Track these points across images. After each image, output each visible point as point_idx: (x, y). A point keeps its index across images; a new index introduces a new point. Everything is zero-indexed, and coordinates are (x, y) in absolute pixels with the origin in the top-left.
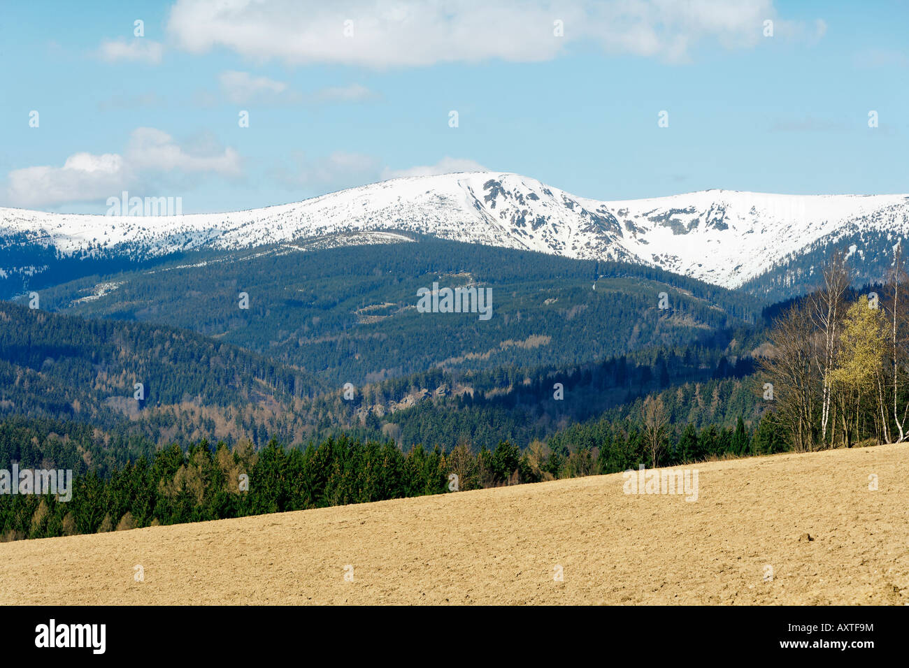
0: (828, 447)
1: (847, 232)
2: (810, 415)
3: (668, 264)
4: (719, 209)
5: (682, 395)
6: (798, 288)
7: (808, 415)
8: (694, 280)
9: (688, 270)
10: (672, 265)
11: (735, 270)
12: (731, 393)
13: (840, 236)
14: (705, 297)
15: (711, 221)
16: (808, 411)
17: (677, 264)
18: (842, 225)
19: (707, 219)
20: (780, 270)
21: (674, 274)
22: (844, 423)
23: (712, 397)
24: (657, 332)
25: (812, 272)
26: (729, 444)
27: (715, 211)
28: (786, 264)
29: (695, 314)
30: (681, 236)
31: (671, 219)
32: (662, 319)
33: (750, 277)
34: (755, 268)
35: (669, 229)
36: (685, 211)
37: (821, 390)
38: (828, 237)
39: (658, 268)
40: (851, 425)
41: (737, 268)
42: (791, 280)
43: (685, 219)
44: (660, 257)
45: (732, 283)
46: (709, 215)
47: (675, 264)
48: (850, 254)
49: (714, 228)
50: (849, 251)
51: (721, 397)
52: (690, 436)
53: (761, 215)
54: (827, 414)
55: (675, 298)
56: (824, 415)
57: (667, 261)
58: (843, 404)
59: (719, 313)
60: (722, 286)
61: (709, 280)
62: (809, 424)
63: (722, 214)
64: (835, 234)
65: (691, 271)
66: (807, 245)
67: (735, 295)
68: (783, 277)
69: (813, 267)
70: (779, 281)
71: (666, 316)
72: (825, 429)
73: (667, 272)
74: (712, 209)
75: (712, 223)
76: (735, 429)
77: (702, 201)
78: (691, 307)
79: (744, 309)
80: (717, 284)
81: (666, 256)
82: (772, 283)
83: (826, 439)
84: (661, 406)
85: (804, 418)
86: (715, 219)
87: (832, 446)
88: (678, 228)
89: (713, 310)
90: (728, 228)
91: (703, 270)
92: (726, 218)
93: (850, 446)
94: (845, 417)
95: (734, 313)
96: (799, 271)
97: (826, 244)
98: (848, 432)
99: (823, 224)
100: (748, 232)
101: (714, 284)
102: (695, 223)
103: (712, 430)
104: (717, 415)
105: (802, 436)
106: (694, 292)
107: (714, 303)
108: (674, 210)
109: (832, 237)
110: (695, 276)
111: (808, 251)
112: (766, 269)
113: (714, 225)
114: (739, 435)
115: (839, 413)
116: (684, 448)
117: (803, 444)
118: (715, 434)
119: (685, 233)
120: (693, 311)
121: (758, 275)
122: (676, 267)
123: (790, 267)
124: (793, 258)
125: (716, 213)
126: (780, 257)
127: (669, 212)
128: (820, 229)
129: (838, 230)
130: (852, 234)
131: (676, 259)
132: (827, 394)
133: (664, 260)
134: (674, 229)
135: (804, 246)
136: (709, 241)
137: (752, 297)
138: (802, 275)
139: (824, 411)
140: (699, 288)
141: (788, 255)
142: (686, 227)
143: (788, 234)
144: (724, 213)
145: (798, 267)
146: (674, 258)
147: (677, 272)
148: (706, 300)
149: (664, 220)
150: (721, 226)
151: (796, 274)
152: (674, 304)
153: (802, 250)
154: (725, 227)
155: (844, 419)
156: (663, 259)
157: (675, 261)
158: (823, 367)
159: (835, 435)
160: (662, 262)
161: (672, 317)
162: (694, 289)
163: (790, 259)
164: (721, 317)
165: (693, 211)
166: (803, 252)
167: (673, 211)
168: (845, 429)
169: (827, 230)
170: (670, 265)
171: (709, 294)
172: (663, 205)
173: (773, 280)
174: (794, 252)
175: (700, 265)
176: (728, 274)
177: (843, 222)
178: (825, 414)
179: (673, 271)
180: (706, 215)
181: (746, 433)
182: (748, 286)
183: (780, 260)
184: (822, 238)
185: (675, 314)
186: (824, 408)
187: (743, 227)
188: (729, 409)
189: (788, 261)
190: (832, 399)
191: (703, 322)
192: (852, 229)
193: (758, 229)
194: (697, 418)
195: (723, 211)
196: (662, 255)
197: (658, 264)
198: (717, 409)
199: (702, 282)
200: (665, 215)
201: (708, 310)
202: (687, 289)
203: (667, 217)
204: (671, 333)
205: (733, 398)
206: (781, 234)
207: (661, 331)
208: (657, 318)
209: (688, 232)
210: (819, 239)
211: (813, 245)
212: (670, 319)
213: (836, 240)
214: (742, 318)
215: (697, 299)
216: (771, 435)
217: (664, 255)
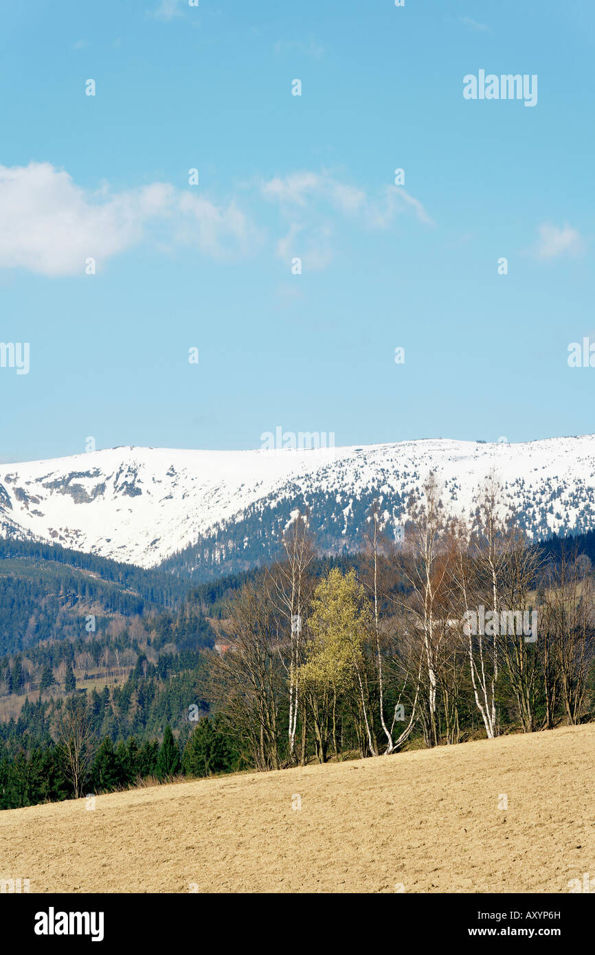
0: (297, 763)
1: (288, 495)
2: (274, 722)
3: (69, 539)
4: (129, 471)
5: (92, 702)
6: (229, 564)
7: (271, 722)
8: (102, 559)
9: (93, 547)
10: (74, 542)
11: (152, 545)
12: (153, 696)
13: (279, 499)
14: (116, 579)
15: (120, 486)
16: (270, 718)
17: (80, 540)
18: (280, 485)
19: (115, 483)
20: (206, 544)
21: (77, 552)
22: (317, 730)
23: (130, 703)
24: (58, 624)
25: (246, 544)
26: (155, 761)
27: (125, 473)
28: (214, 536)
29: (105, 600)
30: (84, 504)
31: (71, 484)
32: (64, 608)
33: (170, 553)
34: (176, 541)
35: (68, 497)
36: (87, 474)
37: (287, 690)
38: (264, 500)
39: (57, 546)
40: (326, 734)
41: (154, 542)
42: (221, 555)
43: (89, 484)
44: (59, 531)
45: (148, 561)
46: (117, 479)
47: (76, 539)
48: (292, 521)
49: (125, 493)
50: (290, 518)
51: (141, 702)
52: (107, 753)
53: (182, 477)
54: (295, 720)
55: (79, 581)
56: (291, 721)
57: (67, 536)
58: (315, 707)
59: (134, 598)
60: (137, 564)
61: (120, 558)
62: (273, 734)
63: (133, 477)
64: (272, 497)
65: (97, 548)
66: (239, 512)
67: (153, 576)
68: (210, 552)
69: (247, 539)
70: (206, 556)
71: (69, 604)
72: (293, 740)
73: (68, 550)
74: (121, 471)
75: (122, 488)
76: (161, 741)
77: (109, 461)
78: (100, 592)
79: (164, 593)
80: (130, 562)
81: (66, 530)
82: (198, 560)
83: (294, 752)
84: (67, 717)
85: (266, 727)
86: (126, 483)
87: (302, 760)
88: (79, 495)
89: (127, 594)
90: (141, 494)
91: (113, 546)
92: (139, 481)
93: (326, 761)
94: (318, 724)
95: (153, 597)
96: (231, 544)
97: (263, 509)
98: (323, 741)
99: (257, 485)
100: (167, 498)
101: (127, 562)
102: (101, 489)
103: (132, 744)
104: (136, 724)
105: (264, 749)
106: (102, 573)
107: (127, 586)
108: (75, 473)
109: (268, 501)
110: (102, 554)
111: (240, 518)
112: (190, 543)
113: (124, 490)
114: (167, 750)
115: (311, 718)
116: (100, 767)
117: (266, 760)
118: (136, 749)
119: (89, 501)
120: (102, 597)
121: (180, 550)
122: (79, 543)
123: (219, 540)
124: (222, 528)
125: (126, 476)
126: (206, 528)
127: (68, 476)
128: (255, 491)
129: (276, 492)
130: (293, 497)
131: (79, 533)
132: (294, 695)
133: (63, 536)
134: (74, 496)
135: (235, 513)
136: (118, 510)
137: (174, 576)
138: (233, 549)
139: (291, 717)
140: (108, 568)
141: (216, 525)
142: (89, 494)
143: (216, 498)
144: (136, 475)
145: (229, 539)
146: (76, 532)
147: (80, 550)
148: (117, 583)
149: (62, 487)
150: (133, 491)
151: (226, 548)
152: (79, 589)
153: (233, 518)
154: (138, 492)
155: (316, 726)
156: (63, 534)
157: (78, 536)
158: (287, 662)
159: (305, 747)
160: (61, 538)
161: (76, 606)
162: (102, 570)
163: (219, 530)
164: (137, 604)
165: (97, 473)
166: (234, 520)
167: (72, 475)
168: (319, 738)
169: (263, 492)
170: (72, 542)
171: (121, 575)
172: (61, 467)
173: (199, 556)
174: (223, 521)
175: (109, 541)
176: (143, 549)
177: (281, 482)
178: (293, 721)
179: (76, 548)
180: (113, 479)
181: (175, 745)
182: (168, 564)
183: (207, 532)
184: (257, 502)
185: (79, 601)
186: (291, 713)
187: (160, 491)
188: (151, 716)
189: (217, 532)
190: (300, 701)
191: (115, 610)
192: (294, 490)
193: (178, 493)
194: (111, 729)
195: (135, 473)
196: (61, 529)
197: (57, 540)
198: (136, 717)
199: (112, 561)
200: (64, 480)
201: (120, 594)
202: (94, 570)
203: (65, 482)
204: (75, 625)
205: (155, 703)
206: (207, 499)
207: (64, 623)
208: (58, 608)
209: (92, 500)
210: (253, 504)
211: (245, 512)
212: (74, 608)
213: (273, 504)
214: (162, 603)
215: (106, 582)
216: (208, 747)
217: (64, 529)
